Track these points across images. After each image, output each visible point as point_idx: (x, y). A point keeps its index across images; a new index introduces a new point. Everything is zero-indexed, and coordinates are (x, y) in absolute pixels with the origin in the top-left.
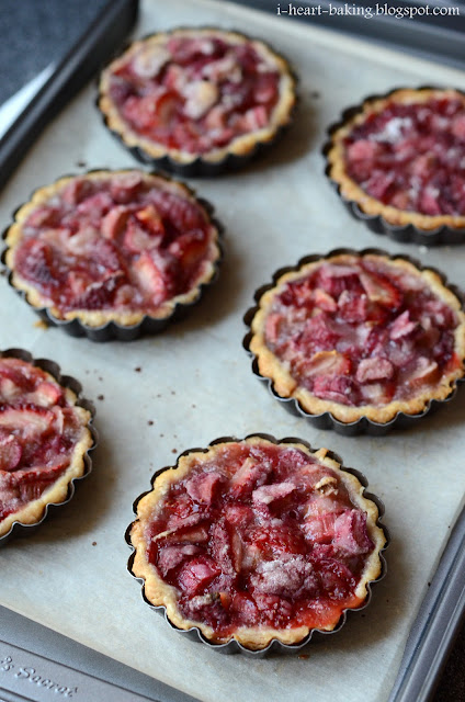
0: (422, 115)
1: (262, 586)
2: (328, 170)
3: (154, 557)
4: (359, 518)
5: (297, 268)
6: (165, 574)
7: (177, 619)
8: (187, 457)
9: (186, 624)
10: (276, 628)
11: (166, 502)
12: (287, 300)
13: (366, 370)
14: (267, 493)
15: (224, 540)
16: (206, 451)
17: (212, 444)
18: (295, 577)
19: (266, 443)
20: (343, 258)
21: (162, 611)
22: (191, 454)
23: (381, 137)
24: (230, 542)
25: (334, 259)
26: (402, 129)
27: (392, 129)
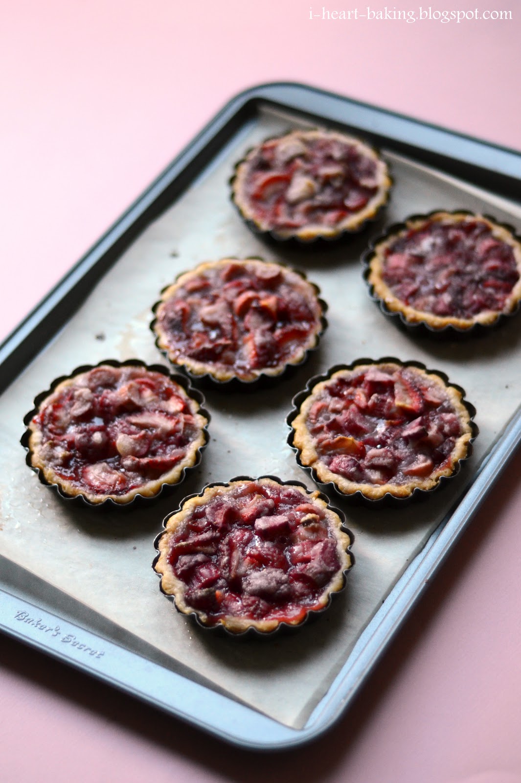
0: (452, 234)
1: (249, 588)
2: (367, 274)
3: (173, 560)
4: (329, 545)
5: (351, 368)
6: (179, 572)
7: (182, 605)
8: (212, 489)
9: (188, 610)
10: (255, 619)
11: (189, 520)
12: (333, 392)
13: (373, 457)
14: (266, 521)
15: (226, 553)
16: (227, 486)
17: (232, 481)
18: (273, 584)
19: (274, 484)
20: (391, 365)
21: (171, 599)
22: (216, 487)
23: (416, 251)
24: (230, 555)
25: (382, 365)
26: (434, 245)
27: (426, 244)
